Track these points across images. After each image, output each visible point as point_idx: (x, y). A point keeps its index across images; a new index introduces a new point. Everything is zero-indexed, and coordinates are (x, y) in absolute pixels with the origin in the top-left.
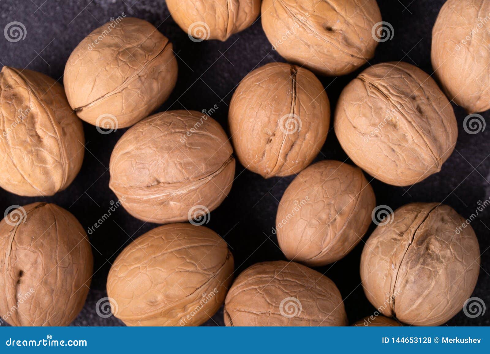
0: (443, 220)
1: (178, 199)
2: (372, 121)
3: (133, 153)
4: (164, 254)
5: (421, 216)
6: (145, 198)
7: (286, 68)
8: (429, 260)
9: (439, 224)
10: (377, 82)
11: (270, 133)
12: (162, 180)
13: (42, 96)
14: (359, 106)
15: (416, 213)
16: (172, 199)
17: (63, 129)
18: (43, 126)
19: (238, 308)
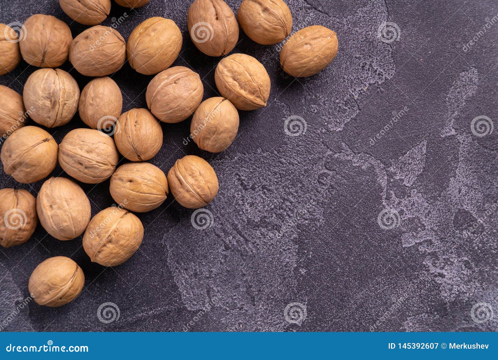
0: (49, 118)
1: (164, 80)
2: (98, 149)
3: (192, 91)
4: (159, 53)
5: (59, 115)
6: (179, 74)
7: (143, 157)
8: (48, 96)
9: (50, 115)
10: (105, 167)
11: (137, 126)
12: (174, 84)
13: (241, 99)
14: (107, 153)
15: (63, 116)
16: (167, 78)
17: (227, 89)
18: (235, 86)
19: (116, 44)
